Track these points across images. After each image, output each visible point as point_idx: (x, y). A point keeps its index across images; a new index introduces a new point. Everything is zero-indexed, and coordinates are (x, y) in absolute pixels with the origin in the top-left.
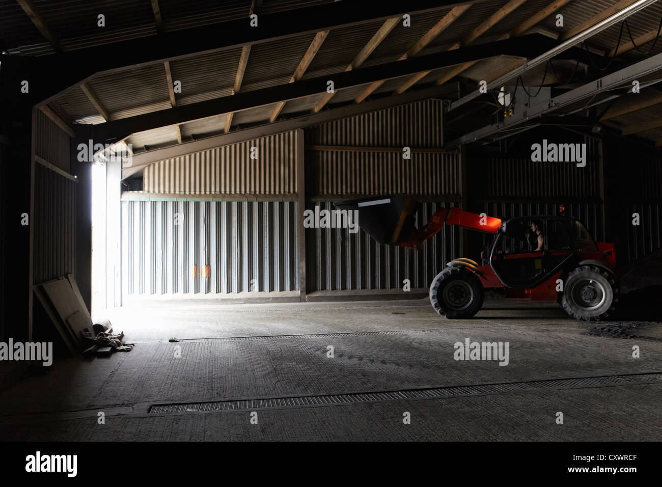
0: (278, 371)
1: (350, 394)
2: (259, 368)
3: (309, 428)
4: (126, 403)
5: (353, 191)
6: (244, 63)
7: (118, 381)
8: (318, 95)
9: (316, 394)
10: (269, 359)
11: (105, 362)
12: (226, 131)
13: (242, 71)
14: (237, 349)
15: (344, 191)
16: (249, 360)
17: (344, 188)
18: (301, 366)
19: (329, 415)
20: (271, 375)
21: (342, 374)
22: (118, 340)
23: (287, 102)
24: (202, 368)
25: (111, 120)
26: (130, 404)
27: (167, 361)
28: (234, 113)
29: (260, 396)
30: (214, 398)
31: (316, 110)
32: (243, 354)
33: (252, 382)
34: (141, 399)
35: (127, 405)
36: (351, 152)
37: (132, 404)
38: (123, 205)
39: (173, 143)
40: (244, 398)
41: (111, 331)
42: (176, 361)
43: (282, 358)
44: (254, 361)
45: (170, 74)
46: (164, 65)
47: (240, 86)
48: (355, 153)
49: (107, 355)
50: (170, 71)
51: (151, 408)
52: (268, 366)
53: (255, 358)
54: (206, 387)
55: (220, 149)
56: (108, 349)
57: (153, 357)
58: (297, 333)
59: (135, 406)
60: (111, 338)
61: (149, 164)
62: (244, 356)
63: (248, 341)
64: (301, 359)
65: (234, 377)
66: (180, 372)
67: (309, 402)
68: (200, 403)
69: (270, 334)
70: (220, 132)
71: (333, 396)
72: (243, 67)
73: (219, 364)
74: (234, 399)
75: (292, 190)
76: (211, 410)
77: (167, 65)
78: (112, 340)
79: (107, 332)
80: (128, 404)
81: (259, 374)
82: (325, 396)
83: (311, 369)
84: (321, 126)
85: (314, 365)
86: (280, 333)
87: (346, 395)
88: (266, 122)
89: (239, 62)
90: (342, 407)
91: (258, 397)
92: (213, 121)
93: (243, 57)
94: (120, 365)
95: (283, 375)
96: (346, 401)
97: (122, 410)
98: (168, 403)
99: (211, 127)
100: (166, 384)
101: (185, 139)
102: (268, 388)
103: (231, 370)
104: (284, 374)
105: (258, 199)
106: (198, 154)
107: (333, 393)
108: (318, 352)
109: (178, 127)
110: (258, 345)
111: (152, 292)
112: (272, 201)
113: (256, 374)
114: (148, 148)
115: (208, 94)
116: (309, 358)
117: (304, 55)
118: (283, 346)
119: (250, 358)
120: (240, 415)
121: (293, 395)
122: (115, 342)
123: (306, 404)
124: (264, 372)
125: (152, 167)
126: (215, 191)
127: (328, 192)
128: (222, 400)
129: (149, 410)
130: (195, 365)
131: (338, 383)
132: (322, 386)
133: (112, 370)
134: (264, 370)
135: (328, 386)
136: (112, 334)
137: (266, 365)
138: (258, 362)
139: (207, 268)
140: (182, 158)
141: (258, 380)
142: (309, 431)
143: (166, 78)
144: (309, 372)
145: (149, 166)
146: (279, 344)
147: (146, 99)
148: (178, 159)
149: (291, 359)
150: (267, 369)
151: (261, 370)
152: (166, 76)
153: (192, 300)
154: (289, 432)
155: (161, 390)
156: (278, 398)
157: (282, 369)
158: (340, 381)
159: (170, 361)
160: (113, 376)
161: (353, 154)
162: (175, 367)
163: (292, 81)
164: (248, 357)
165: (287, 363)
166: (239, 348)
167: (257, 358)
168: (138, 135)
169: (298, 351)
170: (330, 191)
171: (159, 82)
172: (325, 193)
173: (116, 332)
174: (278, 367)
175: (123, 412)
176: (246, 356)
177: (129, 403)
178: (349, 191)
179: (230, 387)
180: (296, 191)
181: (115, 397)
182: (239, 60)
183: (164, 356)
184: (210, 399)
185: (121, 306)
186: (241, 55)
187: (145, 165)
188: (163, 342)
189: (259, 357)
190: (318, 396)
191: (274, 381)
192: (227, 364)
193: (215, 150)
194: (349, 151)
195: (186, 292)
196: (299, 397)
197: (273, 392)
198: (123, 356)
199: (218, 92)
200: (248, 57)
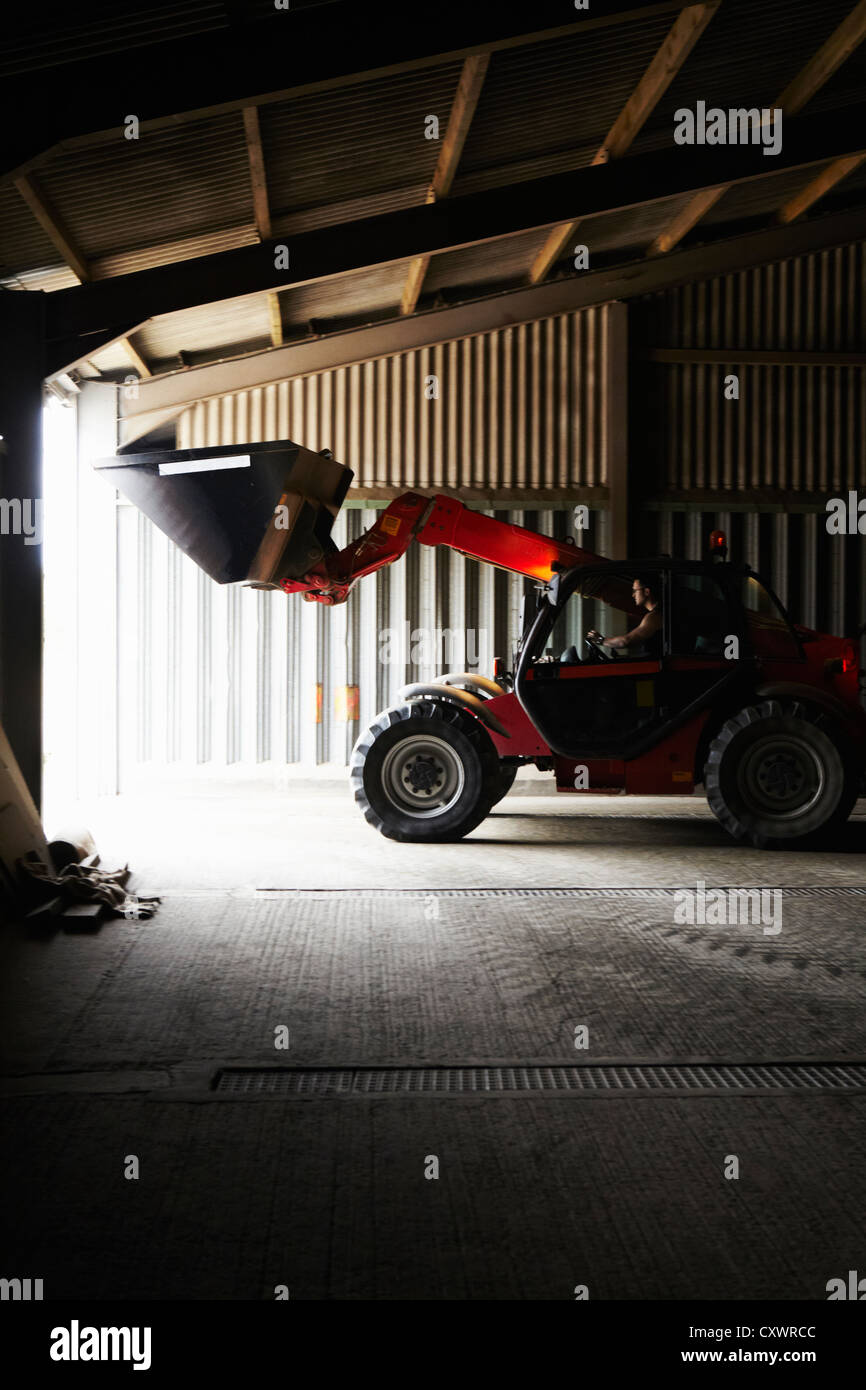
0: (565, 987)
1: (779, 1065)
2: (511, 976)
3: (668, 1158)
4: (151, 1059)
5: (768, 480)
6: (466, 109)
7: (123, 1000)
8: (672, 201)
9: (680, 1061)
10: (535, 954)
11: (84, 944)
12: (406, 309)
13: (461, 132)
14: (443, 923)
15: (741, 481)
16: (480, 953)
17: (742, 471)
18: (628, 976)
19: (723, 1123)
20: (546, 1000)
21: (750, 1004)
22: (117, 887)
23: (584, 221)
24: (351, 972)
25: (95, 280)
26: (161, 1063)
27: (252, 948)
28: (433, 258)
29: (520, 1055)
30: (392, 1056)
31: (664, 244)
32: (461, 936)
33: (494, 1016)
34: (190, 1052)
35: (154, 1066)
36: (763, 370)
37: (169, 1064)
38: (123, 518)
39: (260, 344)
40: (474, 1061)
41: (97, 862)
42: (277, 950)
43: (572, 952)
44: (496, 958)
45: (259, 142)
46: (241, 117)
47: (452, 175)
48: (776, 369)
49: (91, 927)
50: (258, 138)
51: (218, 1076)
52: (534, 974)
53: (496, 950)
54: (365, 1025)
55: (390, 361)
56: (93, 911)
57: (214, 936)
58: (608, 882)
59: (176, 1070)
60: (99, 880)
61: (192, 403)
62: (466, 943)
63: (472, 899)
64: (627, 956)
65: (441, 999)
66: (291, 981)
67: (663, 1079)
68: (354, 1070)
69: (532, 883)
70: (387, 314)
71: (730, 1066)
72: (464, 120)
73: (397, 961)
74: (446, 1062)
75: (590, 478)
76: (385, 1089)
77: (250, 118)
78: (102, 884)
79: (86, 863)
80: (157, 1063)
81: (510, 995)
82: (706, 1066)
83: (659, 987)
84: (676, 290)
85: (664, 976)
86: (562, 880)
87: (769, 1065)
88: (519, 282)
89: (450, 106)
90: (760, 1101)
91: (515, 1060)
92: (370, 280)
93: (466, 90)
94: (127, 955)
95: (581, 1001)
96: (771, 1084)
97: (144, 1080)
98: (264, 1064)
99: (364, 299)
100: (256, 1011)
101: (293, 332)
102: (539, 1035)
103: (431, 980)
104: (583, 997)
105: (494, 502)
106: (327, 376)
107: (727, 1059)
108: (674, 940)
109: (275, 298)
110: (503, 914)
111: (201, 759)
112: (534, 509)
113: (504, 995)
114: (191, 359)
115: (360, 202)
116: (650, 954)
117: (637, 83)
118: (574, 917)
119: (482, 948)
120: (467, 1108)
121: (614, 1059)
122: (108, 891)
123: (653, 1085)
124: (526, 991)
125: (200, 410)
126: (375, 480)
127: (693, 483)
128: (415, 1063)
129: (214, 1084)
130: (331, 963)
131: (741, 1029)
132: (695, 1035)
133: (106, 967)
134: (526, 983)
135: (712, 1037)
136: (100, 868)
137: (529, 969)
138: (506, 960)
139: (351, 694)
140: (284, 386)
141: (510, 1013)
142: (668, 1164)
143: (247, 158)
144: (654, 993)
145: (193, 409)
146: (561, 911)
147: (189, 219)
148: (271, 390)
149: (598, 956)
150: (534, 980)
151: (516, 982)
152: (246, 151)
153: (308, 783)
154: (611, 1165)
155: (244, 1029)
156: (572, 1067)
157: (577, 983)
158: (747, 1026)
159: (260, 950)
160: (109, 985)
161: (769, 373)
162: (276, 966)
163: (600, 160)
164: (476, 945)
165: (590, 968)
166: (447, 918)
167: (502, 950)
168: (163, 321)
169: (617, 934)
170: (700, 482)
171: (228, 169)
172: (686, 486)
173: (110, 866)
174: (562, 977)
175: (144, 1086)
176: (472, 942)
177: (159, 1059)
178: (755, 480)
179: (433, 1029)
180: (603, 479)
181: (121, 1041)
182: (452, 99)
183: (244, 935)
184: (379, 1061)
185: (118, 793)
186: (456, 84)
187: (184, 407)
188: (236, 895)
189: (509, 948)
190: (686, 1065)
191: (555, 1015)
192: (419, 962)
193: (376, 364)
194: (756, 364)
195: (293, 761)
196: (631, 1067)
197: (557, 1047)
198: (133, 930)
199: (389, 196)
200: (479, 89)
